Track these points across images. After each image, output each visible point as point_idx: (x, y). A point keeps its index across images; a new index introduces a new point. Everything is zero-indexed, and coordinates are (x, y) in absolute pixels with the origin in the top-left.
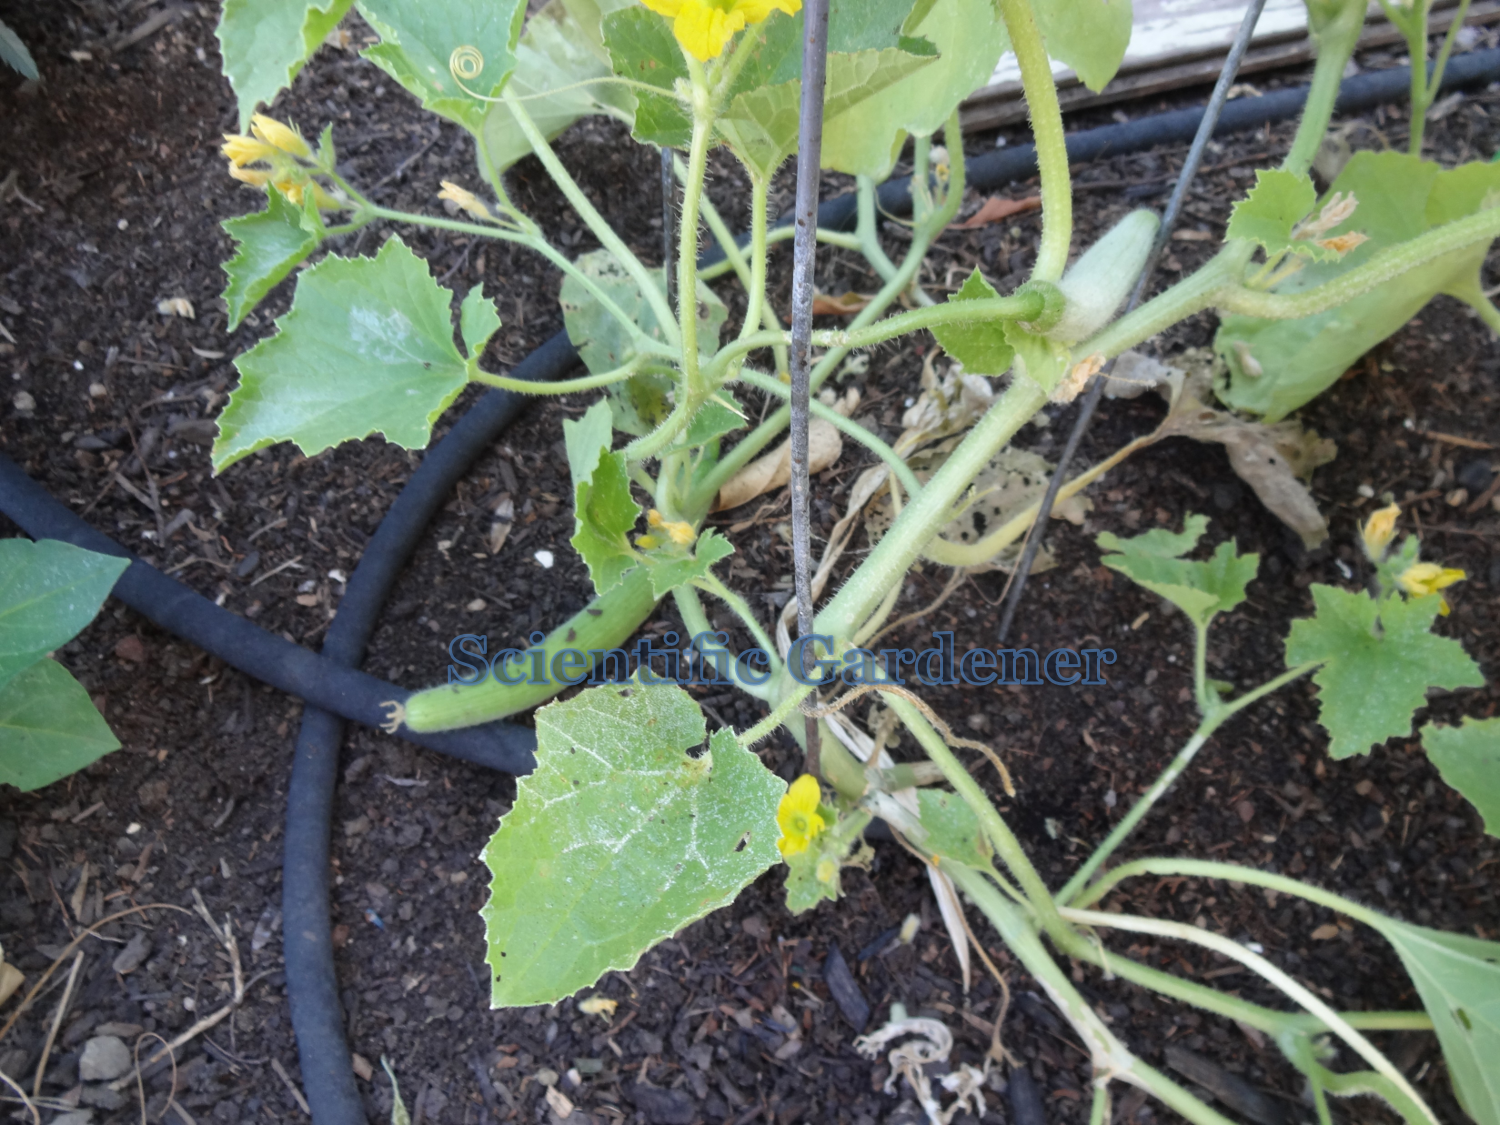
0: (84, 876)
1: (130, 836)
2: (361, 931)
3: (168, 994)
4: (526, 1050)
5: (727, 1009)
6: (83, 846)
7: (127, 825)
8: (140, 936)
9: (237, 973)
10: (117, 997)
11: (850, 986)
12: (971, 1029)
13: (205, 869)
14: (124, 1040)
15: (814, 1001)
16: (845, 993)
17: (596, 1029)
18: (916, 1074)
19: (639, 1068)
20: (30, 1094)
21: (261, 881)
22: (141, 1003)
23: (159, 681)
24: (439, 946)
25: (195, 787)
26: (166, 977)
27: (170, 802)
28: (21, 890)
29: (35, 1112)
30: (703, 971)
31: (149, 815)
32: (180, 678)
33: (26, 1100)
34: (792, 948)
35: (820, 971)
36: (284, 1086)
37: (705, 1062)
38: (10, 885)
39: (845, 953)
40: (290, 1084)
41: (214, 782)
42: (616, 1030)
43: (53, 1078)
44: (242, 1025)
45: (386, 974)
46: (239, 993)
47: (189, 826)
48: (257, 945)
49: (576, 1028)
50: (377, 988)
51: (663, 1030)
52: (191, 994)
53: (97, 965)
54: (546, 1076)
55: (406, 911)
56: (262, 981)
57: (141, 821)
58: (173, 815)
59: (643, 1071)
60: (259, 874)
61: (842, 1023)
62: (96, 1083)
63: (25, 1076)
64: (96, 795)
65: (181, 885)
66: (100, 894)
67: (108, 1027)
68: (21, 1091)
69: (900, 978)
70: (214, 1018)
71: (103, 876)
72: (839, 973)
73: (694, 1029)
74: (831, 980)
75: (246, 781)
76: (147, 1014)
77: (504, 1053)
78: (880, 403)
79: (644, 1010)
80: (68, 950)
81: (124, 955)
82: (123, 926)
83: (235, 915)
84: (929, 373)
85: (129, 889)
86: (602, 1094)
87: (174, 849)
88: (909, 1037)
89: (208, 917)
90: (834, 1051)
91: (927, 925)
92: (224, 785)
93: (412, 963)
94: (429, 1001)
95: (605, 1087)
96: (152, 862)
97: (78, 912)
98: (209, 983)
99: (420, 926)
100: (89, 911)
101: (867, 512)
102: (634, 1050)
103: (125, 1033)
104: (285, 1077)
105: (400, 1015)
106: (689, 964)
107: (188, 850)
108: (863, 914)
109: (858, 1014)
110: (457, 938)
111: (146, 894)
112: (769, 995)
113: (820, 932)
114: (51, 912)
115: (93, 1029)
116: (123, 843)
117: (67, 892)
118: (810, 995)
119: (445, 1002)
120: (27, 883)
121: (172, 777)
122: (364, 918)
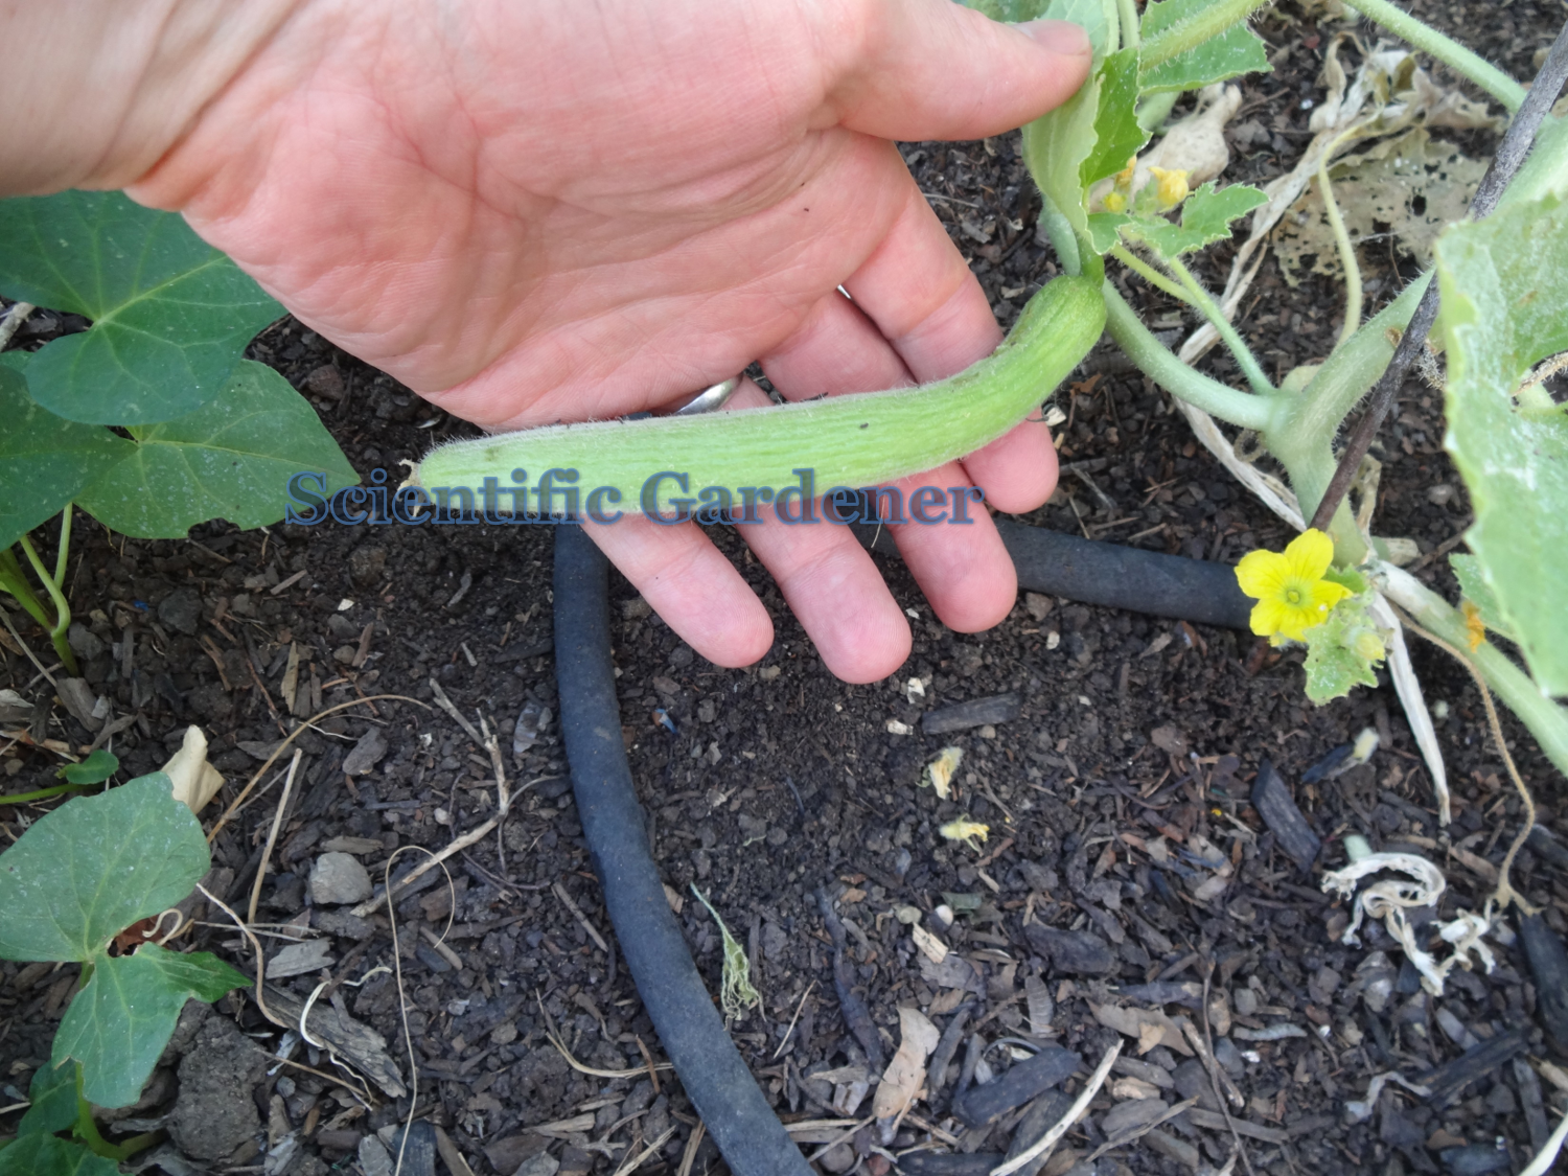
0: (294, 659)
1: (341, 613)
2: (651, 735)
3: (417, 804)
4: (875, 882)
5: (1130, 839)
6: (286, 622)
7: (339, 602)
8: (373, 733)
9: (501, 779)
10: (346, 806)
11: (1291, 814)
12: (1462, 867)
13: (442, 657)
14: (359, 857)
15: (1243, 831)
16: (1285, 822)
17: (963, 859)
18: (1398, 920)
19: (1025, 906)
20: (244, 918)
21: (519, 670)
22: (381, 812)
23: (364, 426)
24: (751, 755)
25: (419, 557)
26: (409, 783)
27: (388, 574)
28: (213, 676)
29: (254, 940)
30: (1100, 791)
31: (364, 589)
32: (393, 421)
33: (242, 926)
34: (1210, 766)
35: (1247, 796)
36: (571, 916)
37: (1114, 900)
38: (199, 667)
39: (1282, 771)
40: (580, 915)
41: (443, 552)
42: (987, 860)
43: (275, 901)
44: (513, 843)
45: (686, 788)
46: (504, 804)
47: (414, 605)
48: (519, 748)
49: (940, 856)
50: (677, 803)
51: (1054, 860)
52: (444, 804)
53: (318, 766)
54: (909, 914)
55: (707, 712)
56: (533, 791)
57: (355, 597)
58: (391, 592)
59: (1029, 910)
60: (516, 662)
61: (1280, 859)
62: (332, 907)
63: (238, 898)
64: (298, 561)
65: (415, 673)
66: (316, 680)
67: (338, 842)
68: (235, 916)
69: (1356, 805)
70: (478, 833)
71: (316, 659)
72: (1277, 798)
73: (1093, 862)
74: (1264, 806)
75: (489, 550)
76: (388, 827)
77: (849, 884)
78: (1266, 106)
79: (1024, 838)
80: (281, 748)
81: (353, 756)
82: (349, 720)
83: (487, 712)
84: (1334, 67)
85: (354, 676)
86: (982, 936)
87: (400, 630)
88: (1384, 874)
89: (454, 713)
90: (1270, 891)
91: (1388, 742)
92: (458, 554)
93: (716, 775)
94: (744, 820)
95: (985, 927)
96: (373, 648)
97: (290, 701)
98: (465, 792)
99: (724, 730)
100: (305, 700)
101: (1277, 234)
102: (1016, 884)
103: (361, 850)
104: (572, 906)
105: (708, 836)
106: (1079, 783)
107: (417, 634)
108: (1303, 727)
109: (1302, 849)
110: (772, 747)
111: (373, 684)
112: (1185, 821)
113: (1246, 749)
114: (254, 702)
115: (316, 844)
116: (335, 621)
117: (273, 678)
118: (1239, 823)
119: (762, 824)
120: (220, 665)
121: (389, 545)
122: (651, 720)
